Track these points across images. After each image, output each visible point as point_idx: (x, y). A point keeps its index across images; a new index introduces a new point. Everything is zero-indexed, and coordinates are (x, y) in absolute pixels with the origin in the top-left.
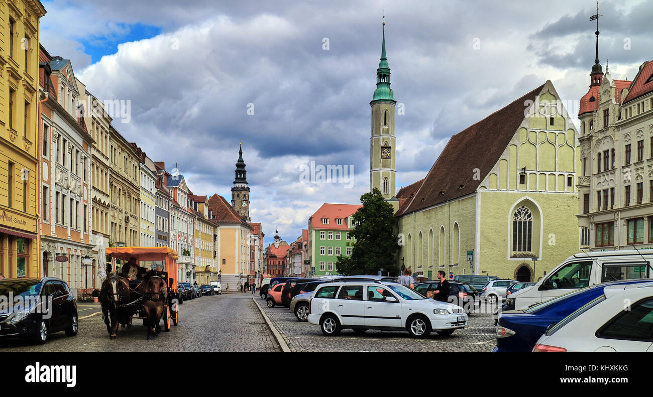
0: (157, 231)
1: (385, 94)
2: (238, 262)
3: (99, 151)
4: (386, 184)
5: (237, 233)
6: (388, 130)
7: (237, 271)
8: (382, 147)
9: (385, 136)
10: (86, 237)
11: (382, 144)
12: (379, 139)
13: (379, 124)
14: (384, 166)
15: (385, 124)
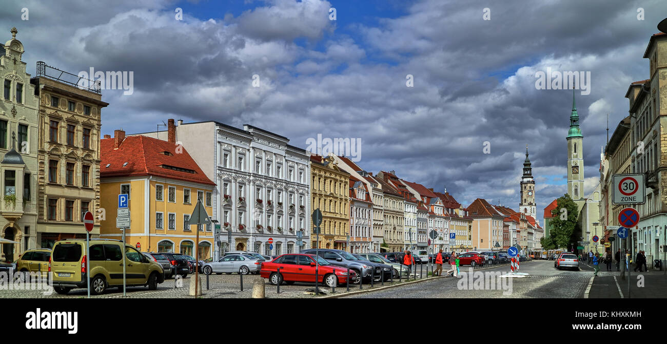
0: (418, 229)
1: (574, 133)
2: (490, 241)
3: (377, 205)
4: (576, 190)
5: (489, 223)
6: (577, 155)
7: (489, 246)
8: (573, 167)
9: (575, 160)
10: (370, 238)
11: (573, 165)
12: (571, 162)
13: (571, 152)
14: (574, 179)
15: (575, 151)
